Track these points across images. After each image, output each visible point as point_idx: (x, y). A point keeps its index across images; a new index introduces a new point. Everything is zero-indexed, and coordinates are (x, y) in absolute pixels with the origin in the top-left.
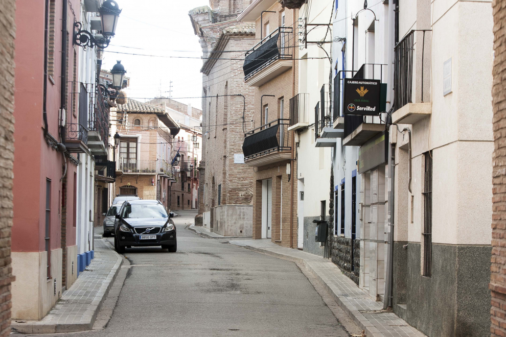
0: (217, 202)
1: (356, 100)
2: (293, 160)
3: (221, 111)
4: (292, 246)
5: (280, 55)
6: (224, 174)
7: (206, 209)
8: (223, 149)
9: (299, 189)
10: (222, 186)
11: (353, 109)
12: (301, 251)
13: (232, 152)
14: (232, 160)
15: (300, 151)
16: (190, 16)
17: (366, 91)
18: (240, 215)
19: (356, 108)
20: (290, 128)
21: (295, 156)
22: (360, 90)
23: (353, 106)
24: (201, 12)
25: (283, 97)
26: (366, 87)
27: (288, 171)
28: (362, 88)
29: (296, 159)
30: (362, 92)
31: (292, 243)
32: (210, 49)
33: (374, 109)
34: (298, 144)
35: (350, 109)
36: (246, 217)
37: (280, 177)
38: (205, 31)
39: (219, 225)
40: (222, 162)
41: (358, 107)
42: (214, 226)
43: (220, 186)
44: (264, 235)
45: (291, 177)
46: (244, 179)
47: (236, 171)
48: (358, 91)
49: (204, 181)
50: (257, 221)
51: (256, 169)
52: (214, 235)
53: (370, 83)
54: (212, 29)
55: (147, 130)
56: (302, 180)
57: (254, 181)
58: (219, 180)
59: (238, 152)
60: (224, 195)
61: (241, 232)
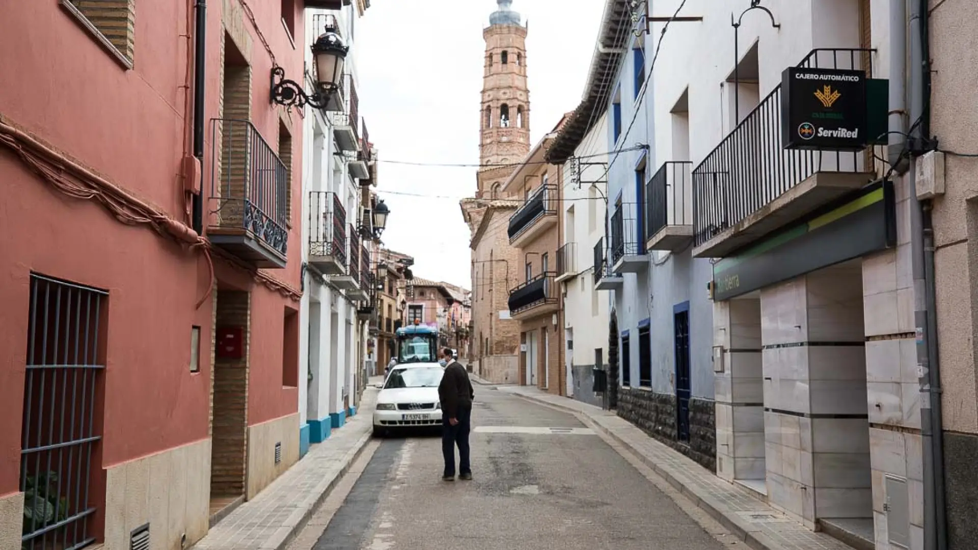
0: (484, 353)
1: (816, 115)
2: (559, 310)
3: (488, 276)
4: (560, 394)
5: (545, 210)
6: (491, 328)
7: (476, 359)
8: (489, 307)
9: (567, 338)
10: (489, 340)
11: (810, 135)
12: (570, 400)
13: (497, 309)
14: (497, 317)
15: (567, 301)
16: (460, 204)
17: (836, 95)
18: (505, 364)
19: (817, 132)
20: (556, 280)
21: (561, 307)
22: (823, 92)
23: (810, 128)
24: (469, 201)
25: (547, 253)
26: (835, 85)
27: (554, 321)
28: (827, 89)
29: (563, 310)
30: (827, 97)
31: (561, 391)
32: (476, 228)
33: (855, 134)
34: (565, 295)
35: (803, 134)
36: (510, 365)
37: (544, 329)
38: (472, 215)
39: (487, 372)
40: (489, 319)
41: (820, 129)
42: (483, 373)
43: (487, 339)
44: (528, 381)
45: (558, 328)
46: (509, 332)
47: (501, 326)
48: (818, 94)
49: (473, 336)
50: (522, 369)
51: (520, 322)
52: (482, 381)
53: (843, 78)
54: (478, 213)
55: (429, 300)
56: (570, 330)
57: (519, 334)
58: (486, 334)
59: (504, 309)
60: (491, 347)
61: (506, 378)
